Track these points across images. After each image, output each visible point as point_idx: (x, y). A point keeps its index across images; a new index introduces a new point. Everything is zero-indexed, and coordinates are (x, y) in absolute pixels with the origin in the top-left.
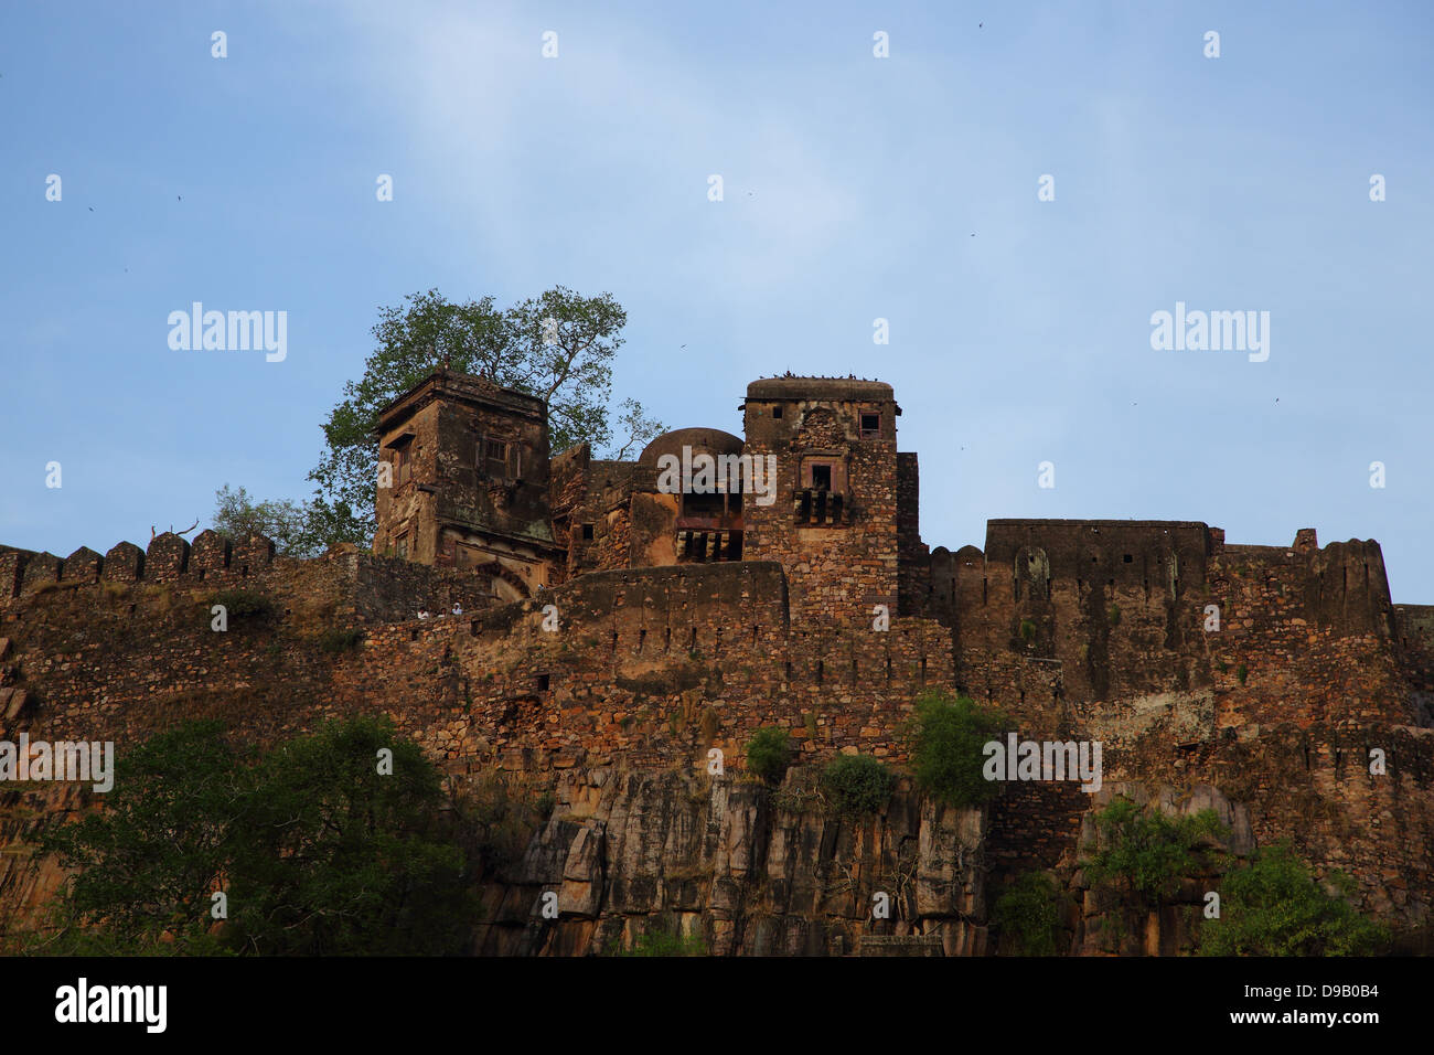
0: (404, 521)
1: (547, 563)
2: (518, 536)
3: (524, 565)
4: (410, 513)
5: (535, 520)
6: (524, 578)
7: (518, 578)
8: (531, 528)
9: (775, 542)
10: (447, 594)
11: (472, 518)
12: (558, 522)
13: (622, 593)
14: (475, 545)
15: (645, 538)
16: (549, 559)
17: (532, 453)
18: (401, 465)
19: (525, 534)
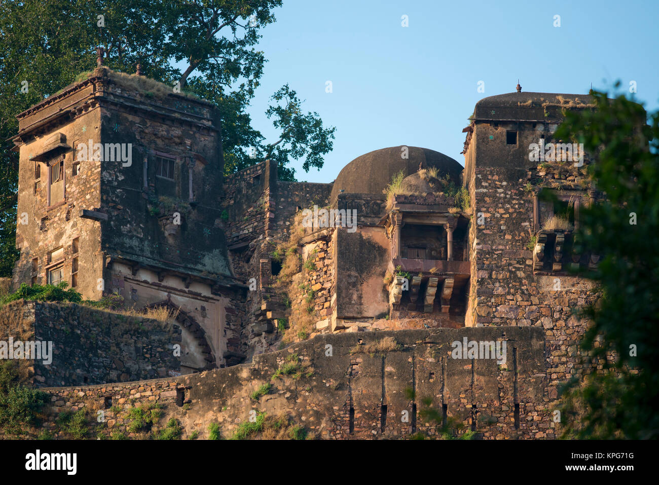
0: (56, 249)
1: (225, 301)
2: (191, 269)
3: (198, 303)
4: (66, 241)
5: (210, 249)
6: (199, 319)
7: (192, 320)
8: (207, 260)
9: (512, 291)
10: (132, 349)
11: (142, 250)
12: (235, 252)
13: (359, 360)
14: (145, 282)
15: (353, 280)
16: (226, 295)
17: (205, 169)
18: (51, 183)
19: (199, 267)
